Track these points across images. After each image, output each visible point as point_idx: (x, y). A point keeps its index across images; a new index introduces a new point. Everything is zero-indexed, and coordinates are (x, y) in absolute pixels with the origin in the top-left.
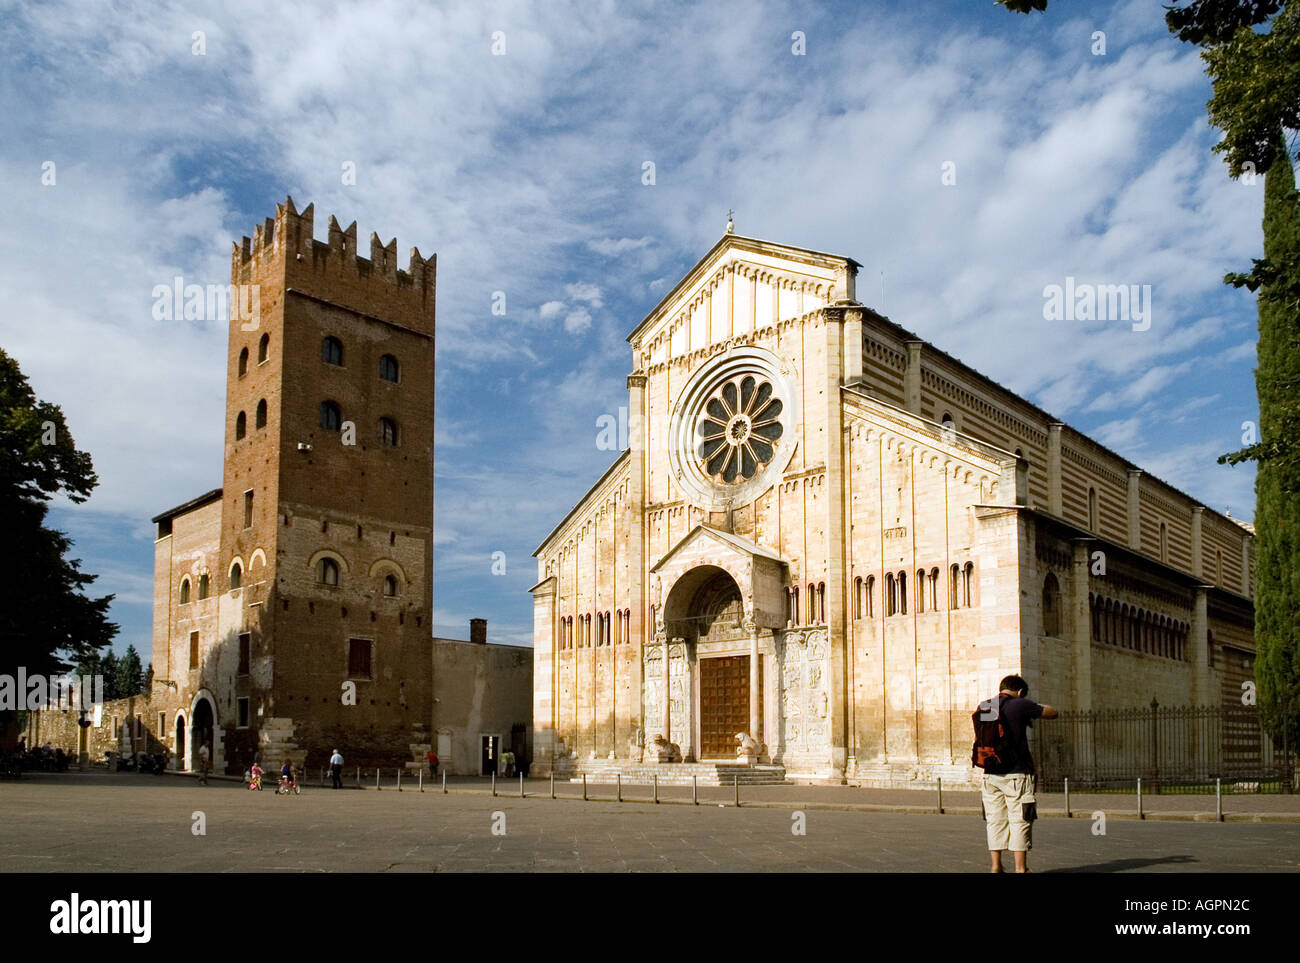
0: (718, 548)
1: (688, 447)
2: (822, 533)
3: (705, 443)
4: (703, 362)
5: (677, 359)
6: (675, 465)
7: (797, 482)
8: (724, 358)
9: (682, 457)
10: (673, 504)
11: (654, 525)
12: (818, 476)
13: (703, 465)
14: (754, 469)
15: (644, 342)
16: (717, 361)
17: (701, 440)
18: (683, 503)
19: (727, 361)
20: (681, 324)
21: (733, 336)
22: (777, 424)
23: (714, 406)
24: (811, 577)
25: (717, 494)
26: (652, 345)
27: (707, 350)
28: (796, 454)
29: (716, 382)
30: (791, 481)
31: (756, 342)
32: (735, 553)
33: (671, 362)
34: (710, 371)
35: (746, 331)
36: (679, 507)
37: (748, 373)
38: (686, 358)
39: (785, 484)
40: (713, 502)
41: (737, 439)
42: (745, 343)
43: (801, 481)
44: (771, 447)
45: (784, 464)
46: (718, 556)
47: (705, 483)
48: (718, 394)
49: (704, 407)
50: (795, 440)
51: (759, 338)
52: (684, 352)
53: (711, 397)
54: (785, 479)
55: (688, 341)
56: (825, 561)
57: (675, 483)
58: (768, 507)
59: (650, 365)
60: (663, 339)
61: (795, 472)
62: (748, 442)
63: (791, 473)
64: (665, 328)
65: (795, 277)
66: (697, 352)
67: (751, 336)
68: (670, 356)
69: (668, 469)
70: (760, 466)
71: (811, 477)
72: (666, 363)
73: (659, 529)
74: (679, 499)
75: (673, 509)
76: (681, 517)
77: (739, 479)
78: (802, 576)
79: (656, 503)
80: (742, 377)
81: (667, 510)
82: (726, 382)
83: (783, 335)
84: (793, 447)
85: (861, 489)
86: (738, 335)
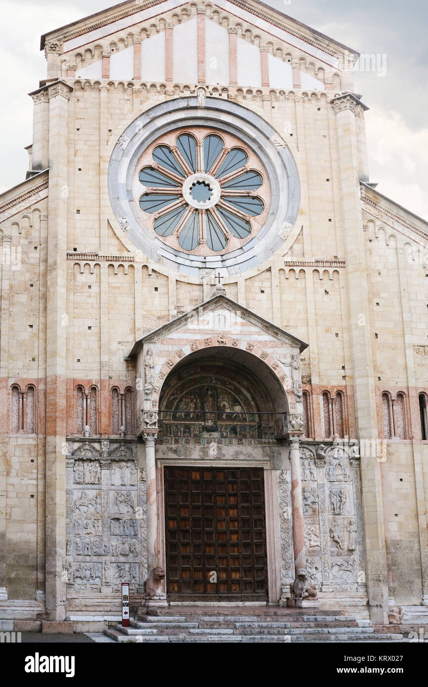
0: (244, 328)
1: (129, 192)
2: (337, 335)
3: (147, 194)
4: (162, 98)
5: (121, 83)
6: (117, 210)
7: (302, 271)
8: (192, 103)
9: (124, 203)
10: (117, 259)
11: (82, 279)
12: (331, 270)
13: (148, 219)
14: (224, 242)
15: (67, 46)
16: (183, 104)
17: (143, 189)
18: (131, 260)
19: (195, 108)
20: (126, 46)
21: (207, 84)
22: (254, 198)
23: (159, 152)
24: (325, 383)
25: (179, 260)
26: (79, 55)
27: (170, 88)
28: (299, 238)
29: (173, 127)
30: (295, 268)
31: (240, 100)
32: (272, 339)
33: (111, 84)
34: (170, 112)
35: (225, 84)
36: (126, 264)
37: (217, 131)
38: (137, 86)
39: (287, 269)
40: (178, 268)
41: (199, 201)
42: (224, 96)
43: (309, 270)
44: (248, 222)
45: (285, 247)
46: (248, 338)
47: (156, 242)
48: (171, 141)
49: (150, 151)
50: (299, 223)
51: (244, 97)
52: (130, 79)
53: (160, 142)
54: (287, 264)
55: (137, 67)
56: (343, 368)
57: (119, 233)
58: (262, 292)
59: (77, 78)
60: (96, 53)
61: (301, 259)
62: (215, 209)
63: (295, 259)
64: (101, 42)
65: (291, 50)
66: (153, 86)
67: (233, 92)
68: (108, 77)
69: (108, 214)
70: (235, 242)
71: (321, 270)
72: (104, 83)
73: (90, 287)
74: (125, 254)
75: (116, 264)
76: (127, 278)
77: (204, 249)
78: (315, 381)
79: (84, 252)
80: (206, 132)
81: (105, 264)
82: (183, 131)
83: (275, 104)
84: (297, 231)
85: (382, 295)
86: (215, 85)
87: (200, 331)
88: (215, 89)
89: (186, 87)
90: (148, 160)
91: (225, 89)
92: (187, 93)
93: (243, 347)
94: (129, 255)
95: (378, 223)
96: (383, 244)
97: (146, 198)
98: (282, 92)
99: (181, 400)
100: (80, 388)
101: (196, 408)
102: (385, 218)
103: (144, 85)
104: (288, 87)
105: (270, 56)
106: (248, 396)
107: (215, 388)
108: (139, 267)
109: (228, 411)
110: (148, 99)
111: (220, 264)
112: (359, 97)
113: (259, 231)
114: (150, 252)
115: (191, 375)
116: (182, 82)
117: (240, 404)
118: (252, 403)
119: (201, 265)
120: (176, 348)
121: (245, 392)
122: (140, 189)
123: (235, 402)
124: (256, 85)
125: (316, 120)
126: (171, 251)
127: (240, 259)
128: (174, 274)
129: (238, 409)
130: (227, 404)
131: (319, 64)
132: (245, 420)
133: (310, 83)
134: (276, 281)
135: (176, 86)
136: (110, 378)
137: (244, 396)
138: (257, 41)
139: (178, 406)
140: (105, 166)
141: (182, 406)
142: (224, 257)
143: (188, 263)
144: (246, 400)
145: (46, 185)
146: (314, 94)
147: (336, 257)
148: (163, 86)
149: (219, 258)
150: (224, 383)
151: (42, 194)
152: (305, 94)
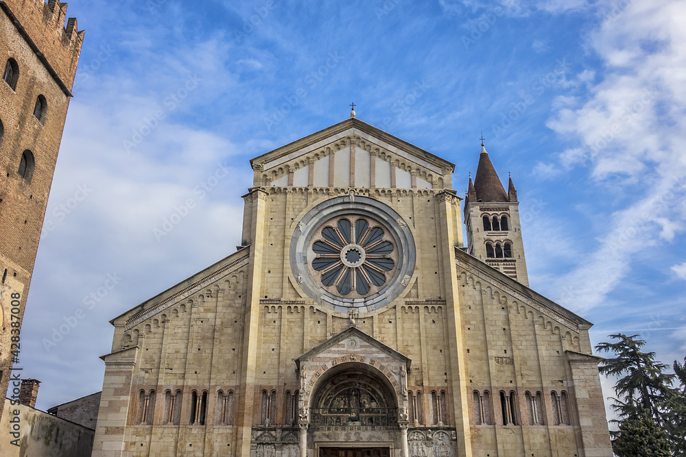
0: (368, 349)
1: (305, 258)
2: (441, 351)
3: (317, 259)
4: (326, 198)
5: (301, 189)
6: (295, 271)
7: (417, 308)
8: (346, 200)
9: (300, 266)
10: (293, 302)
11: (269, 316)
12: (436, 306)
13: (317, 276)
14: (367, 289)
15: (266, 167)
16: (340, 201)
17: (315, 255)
18: (303, 303)
19: (349, 203)
20: (304, 165)
21: (355, 187)
22: (388, 259)
23: (326, 231)
24: (432, 385)
25: (336, 302)
26: (275, 171)
27: (332, 191)
28: (416, 285)
29: (335, 215)
30: (412, 306)
31: (377, 197)
32: (388, 356)
33: (294, 189)
34: (332, 206)
35: (367, 187)
36: (299, 306)
37: (363, 217)
38: (311, 190)
39: (407, 307)
40: (334, 308)
41: (351, 263)
42: (367, 195)
43: (421, 307)
44: (384, 275)
45: (406, 291)
46: (371, 356)
47: (321, 290)
48: (334, 224)
49: (320, 231)
50: (415, 275)
51: (379, 195)
52: (306, 186)
53: (326, 225)
54: (407, 303)
55: (310, 178)
56: (446, 374)
57: (295, 285)
58: (390, 322)
59: (272, 186)
60: (285, 170)
61: (416, 300)
62: (362, 267)
63: (412, 300)
64: (289, 163)
65: (410, 164)
66: (321, 190)
67: (372, 192)
68: (292, 185)
69: (289, 272)
70: (374, 289)
71: (430, 306)
72: (290, 189)
73: (274, 322)
74: (299, 299)
75: (292, 306)
76: (300, 315)
77: (354, 294)
78: (426, 383)
79: (272, 298)
80: (356, 218)
81: (285, 307)
82: (342, 217)
83: (400, 199)
84: (413, 280)
85: (472, 323)
86: (361, 187)
87: (338, 352)
88: (361, 191)
89: (343, 190)
90: (319, 236)
91: (367, 191)
92: (343, 194)
93: (367, 362)
94: (301, 299)
95: (468, 274)
96: (471, 287)
97: (317, 261)
98: (405, 191)
99: (335, 399)
100: (265, 392)
101: (345, 404)
102: (473, 271)
103: (315, 189)
104: (408, 188)
105: (397, 169)
106: (381, 394)
107: (358, 390)
108: (307, 307)
109: (367, 406)
110: (317, 198)
111: (363, 304)
112: (455, 192)
113: (390, 281)
114: (316, 298)
115: (341, 381)
116: (340, 187)
117: (375, 401)
118: (384, 400)
119: (349, 305)
120: (322, 364)
121: (379, 392)
122: (311, 255)
123: (372, 399)
124: (387, 187)
125: (427, 208)
126: (331, 296)
127: (376, 300)
128: (330, 312)
129: (374, 405)
130: (366, 401)
131: (428, 172)
132: (379, 412)
133: (422, 184)
134: (399, 315)
135: (336, 190)
136: (285, 384)
137: (378, 395)
138: (388, 160)
139: (332, 402)
140: (288, 242)
141: (336, 403)
142: (366, 299)
143: (341, 304)
144: (380, 398)
145: (248, 256)
146: (425, 191)
147: (440, 297)
148: (328, 190)
149: (363, 300)
150: (365, 386)
151: (246, 261)
152: (420, 192)
